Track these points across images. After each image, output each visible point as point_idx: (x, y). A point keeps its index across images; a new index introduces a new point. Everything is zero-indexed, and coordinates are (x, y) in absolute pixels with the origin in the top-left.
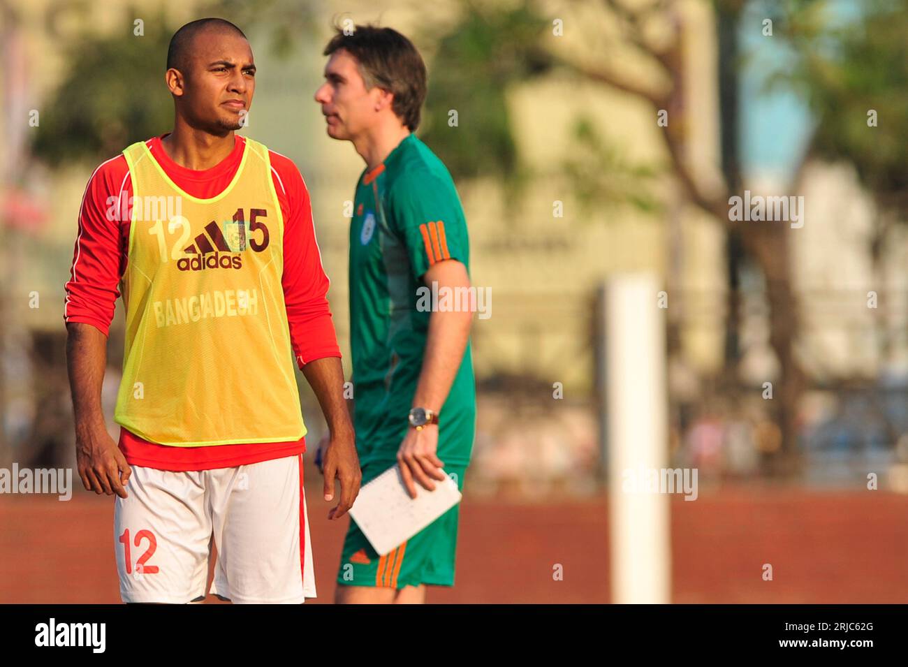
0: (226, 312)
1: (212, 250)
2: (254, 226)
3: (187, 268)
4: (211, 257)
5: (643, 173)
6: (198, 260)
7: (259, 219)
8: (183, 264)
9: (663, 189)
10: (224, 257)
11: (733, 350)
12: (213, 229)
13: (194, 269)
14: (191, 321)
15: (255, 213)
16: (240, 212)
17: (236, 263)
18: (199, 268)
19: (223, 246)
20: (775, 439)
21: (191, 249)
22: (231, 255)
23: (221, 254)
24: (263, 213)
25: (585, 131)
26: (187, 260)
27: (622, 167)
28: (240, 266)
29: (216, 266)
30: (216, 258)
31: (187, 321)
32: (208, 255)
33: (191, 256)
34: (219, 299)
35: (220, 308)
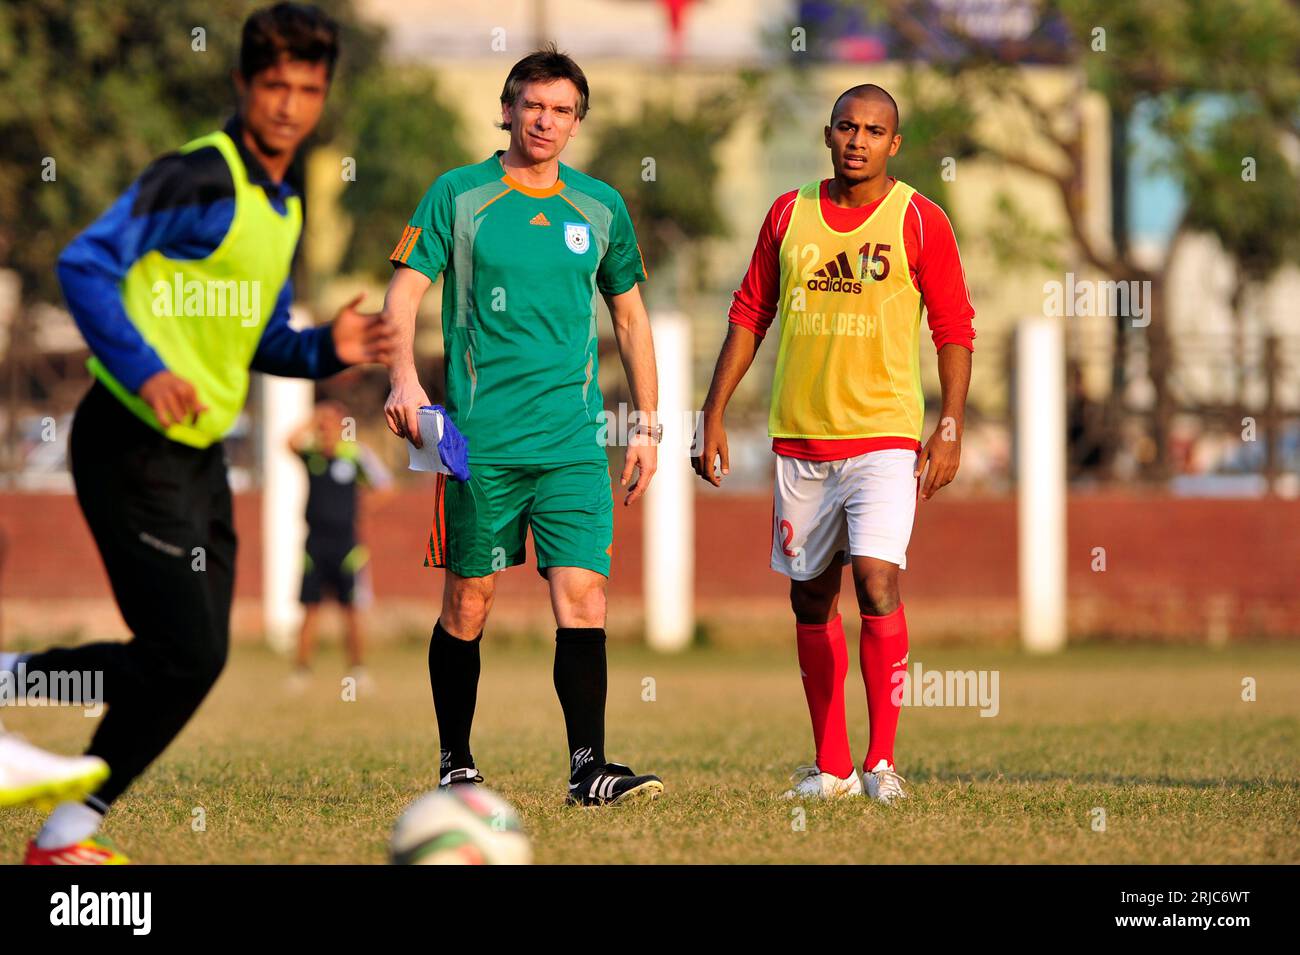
0: (846, 332)
1: (838, 276)
2: (876, 258)
3: (815, 289)
4: (837, 282)
5: (1050, 238)
6: (827, 283)
7: (882, 253)
8: (813, 285)
9: (1066, 252)
10: (846, 283)
11: (1119, 380)
12: (842, 258)
13: (823, 290)
14: (813, 334)
15: (880, 247)
16: (867, 246)
17: (858, 289)
18: (826, 289)
19: (848, 273)
20: (1151, 453)
21: (821, 273)
22: (853, 281)
23: (844, 280)
24: (887, 248)
25: (1005, 205)
26: (815, 282)
27: (1034, 233)
28: (860, 291)
29: (839, 290)
30: (840, 283)
31: (810, 333)
32: (835, 280)
33: (819, 279)
34: (843, 320)
35: (842, 328)
